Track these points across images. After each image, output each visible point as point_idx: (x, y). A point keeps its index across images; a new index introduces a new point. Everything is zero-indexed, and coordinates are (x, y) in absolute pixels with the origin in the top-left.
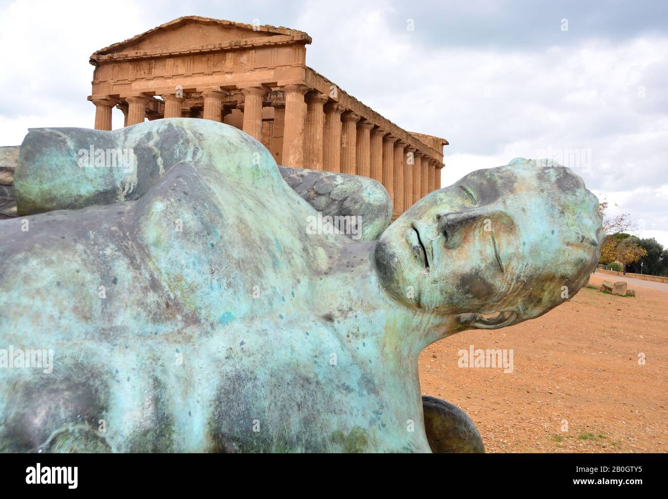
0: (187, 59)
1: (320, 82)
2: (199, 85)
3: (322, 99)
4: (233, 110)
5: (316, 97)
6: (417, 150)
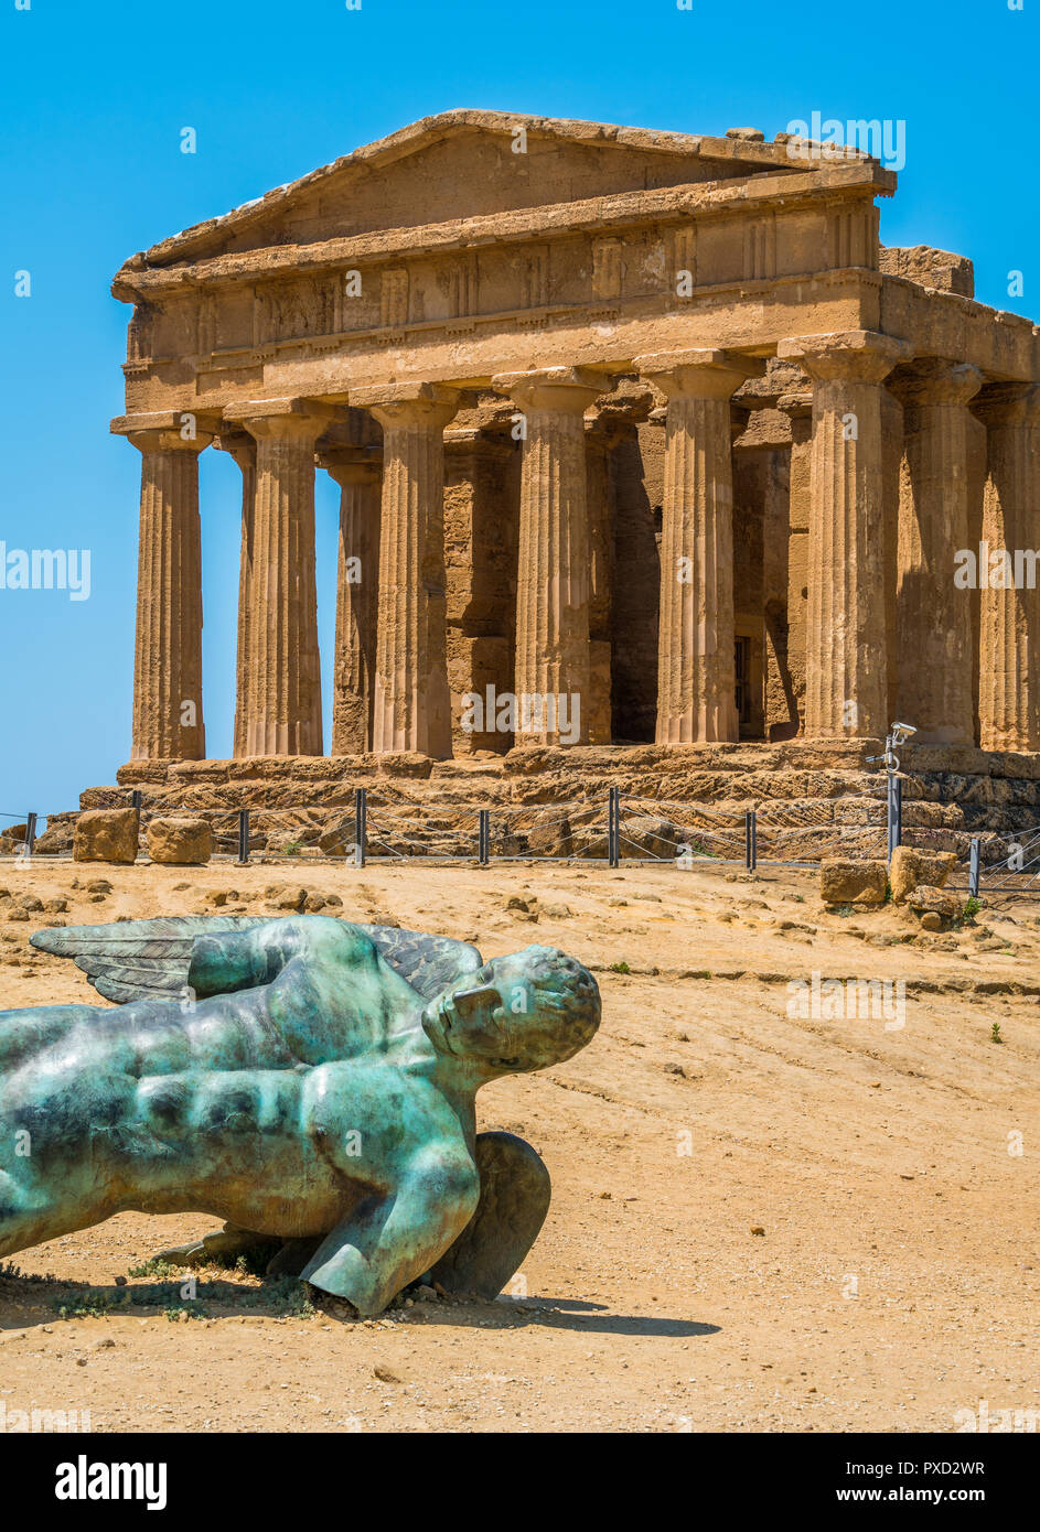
0: (455, 272)
1: (943, 320)
3: (961, 384)
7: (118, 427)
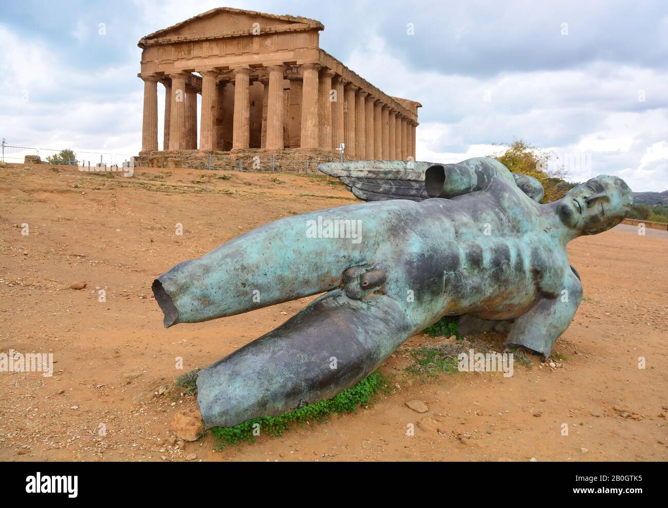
0: (220, 42)
1: (329, 60)
2: (231, 64)
3: (331, 74)
4: (254, 82)
5: (326, 73)
6: (399, 112)
7: (139, 76)
